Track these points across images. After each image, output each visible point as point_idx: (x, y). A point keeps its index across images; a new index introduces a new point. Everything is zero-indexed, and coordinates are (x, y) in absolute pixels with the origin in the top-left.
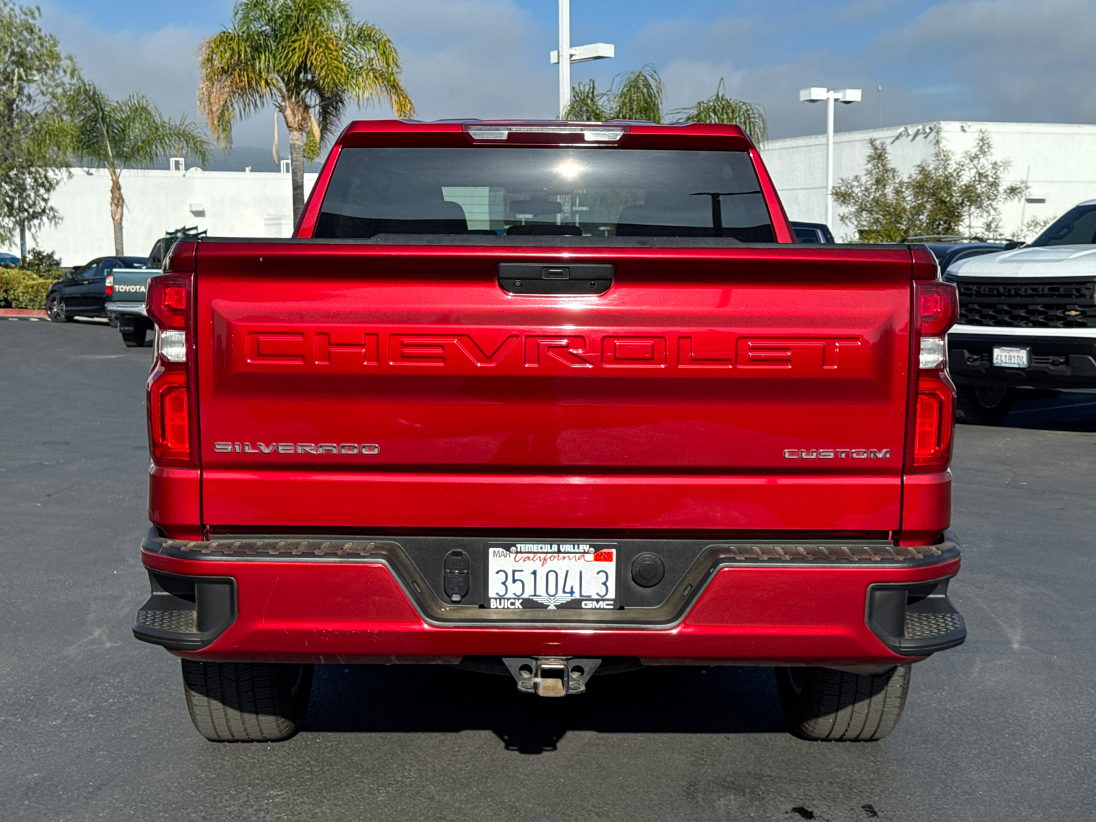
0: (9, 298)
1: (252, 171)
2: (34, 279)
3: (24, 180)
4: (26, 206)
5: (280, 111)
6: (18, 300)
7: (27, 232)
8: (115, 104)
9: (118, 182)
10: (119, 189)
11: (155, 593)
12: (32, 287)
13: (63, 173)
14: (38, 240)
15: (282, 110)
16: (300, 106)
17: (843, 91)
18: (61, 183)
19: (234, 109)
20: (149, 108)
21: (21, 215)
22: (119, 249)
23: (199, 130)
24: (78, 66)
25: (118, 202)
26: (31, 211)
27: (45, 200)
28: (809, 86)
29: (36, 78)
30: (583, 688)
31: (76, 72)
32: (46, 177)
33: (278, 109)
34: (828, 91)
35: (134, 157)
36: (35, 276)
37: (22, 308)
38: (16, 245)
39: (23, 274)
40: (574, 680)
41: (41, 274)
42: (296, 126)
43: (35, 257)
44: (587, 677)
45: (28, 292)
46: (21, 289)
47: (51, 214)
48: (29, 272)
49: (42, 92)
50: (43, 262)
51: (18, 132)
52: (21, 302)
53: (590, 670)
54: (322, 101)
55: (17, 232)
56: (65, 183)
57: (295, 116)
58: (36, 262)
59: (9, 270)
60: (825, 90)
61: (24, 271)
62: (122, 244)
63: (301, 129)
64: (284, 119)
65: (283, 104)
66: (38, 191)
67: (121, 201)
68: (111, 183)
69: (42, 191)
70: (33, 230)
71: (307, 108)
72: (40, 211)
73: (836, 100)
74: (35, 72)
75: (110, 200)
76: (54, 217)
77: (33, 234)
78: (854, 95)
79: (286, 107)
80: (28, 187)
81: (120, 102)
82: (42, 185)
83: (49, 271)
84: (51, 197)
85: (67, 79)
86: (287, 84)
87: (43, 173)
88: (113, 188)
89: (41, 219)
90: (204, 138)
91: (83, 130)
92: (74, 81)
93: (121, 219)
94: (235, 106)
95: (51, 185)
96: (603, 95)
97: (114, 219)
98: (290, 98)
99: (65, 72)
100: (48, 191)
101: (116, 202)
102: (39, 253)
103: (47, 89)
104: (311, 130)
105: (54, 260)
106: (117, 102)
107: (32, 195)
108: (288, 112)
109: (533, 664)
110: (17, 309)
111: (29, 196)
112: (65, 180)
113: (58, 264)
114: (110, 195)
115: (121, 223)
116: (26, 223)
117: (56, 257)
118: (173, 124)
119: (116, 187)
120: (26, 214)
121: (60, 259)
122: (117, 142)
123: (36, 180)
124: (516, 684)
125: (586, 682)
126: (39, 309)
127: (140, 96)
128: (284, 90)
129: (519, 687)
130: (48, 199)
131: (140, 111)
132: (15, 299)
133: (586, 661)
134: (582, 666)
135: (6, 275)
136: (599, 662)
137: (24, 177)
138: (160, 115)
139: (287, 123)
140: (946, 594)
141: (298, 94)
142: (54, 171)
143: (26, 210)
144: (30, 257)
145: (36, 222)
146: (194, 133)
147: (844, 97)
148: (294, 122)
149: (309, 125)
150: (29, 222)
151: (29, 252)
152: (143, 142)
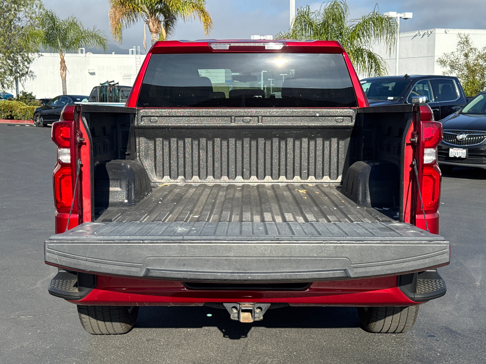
0: (12, 115)
1: (115, 54)
2: (24, 106)
3: (17, 58)
4: (18, 71)
5: (147, 24)
6: (16, 116)
7: (19, 83)
8: (62, 22)
9: (64, 59)
10: (64, 62)
11: (60, 271)
12: (24, 110)
13: (36, 55)
14: (24, 87)
15: (147, 23)
16: (156, 21)
17: (404, 13)
18: (35, 60)
19: (123, 23)
20: (77, 23)
21: (16, 74)
22: (65, 91)
23: (102, 34)
24: (43, 3)
25: (64, 68)
26: (21, 73)
27: (28, 68)
28: (388, 11)
29: (22, 9)
30: (262, 318)
31: (42, 6)
32: (28, 57)
33: (145, 23)
34: (397, 13)
35: (71, 47)
36: (24, 104)
37: (19, 119)
38: (14, 89)
39: (19, 103)
40: (258, 313)
41: (27, 103)
42: (154, 31)
43: (23, 95)
44: (264, 312)
45: (22, 112)
46: (18, 110)
47: (31, 74)
48: (21, 102)
49: (26, 16)
50: (27, 98)
51: (14, 35)
52: (18, 117)
53: (265, 309)
54: (165, 19)
55: (14, 83)
56: (37, 60)
57: (154, 26)
58: (24, 97)
59: (12, 101)
60: (396, 12)
61: (19, 102)
62: (66, 89)
63: (156, 32)
64: (148, 28)
65: (148, 20)
66: (24, 63)
67: (65, 68)
68: (60, 60)
69: (26, 63)
70: (22, 82)
71: (160, 22)
72: (25, 73)
73: (400, 18)
74: (22, 6)
75: (60, 67)
76: (32, 75)
77: (22, 84)
78: (409, 15)
79: (149, 21)
80: (20, 62)
81: (64, 20)
82: (26, 60)
83: (30, 101)
84: (30, 66)
85: (37, 10)
86: (150, 11)
87: (26, 55)
88: (61, 62)
89: (26, 77)
90: (104, 37)
91: (47, 34)
92: (41, 10)
93: (65, 77)
94: (124, 21)
95: (30, 61)
96: (313, 13)
97: (62, 77)
98: (151, 17)
99: (37, 6)
100: (29, 63)
101: (63, 68)
102: (25, 93)
103: (28, 15)
104: (162, 33)
105: (32, 96)
106: (63, 20)
107: (21, 65)
108: (151, 24)
109: (238, 306)
110: (16, 120)
111: (20, 66)
112: (37, 58)
113: (34, 98)
114: (60, 65)
115: (65, 79)
116: (19, 79)
117: (33, 95)
118: (89, 31)
119: (63, 61)
120: (18, 75)
121: (35, 96)
122: (63, 40)
123: (23, 58)
124: (230, 315)
125: (263, 314)
126: (27, 120)
127: (73, 17)
128: (148, 13)
129: (231, 317)
130: (29, 67)
131: (73, 24)
132: (15, 115)
133: (263, 304)
134: (261, 306)
135: (11, 103)
136: (269, 305)
137: (17, 57)
138: (83, 26)
139: (150, 30)
140: (436, 270)
141: (155, 15)
142: (31, 54)
143: (19, 73)
144: (21, 95)
145: (23, 78)
146: (100, 35)
147: (405, 16)
148: (153, 29)
149: (160, 30)
150: (20, 78)
151: (20, 93)
152: (75, 40)
